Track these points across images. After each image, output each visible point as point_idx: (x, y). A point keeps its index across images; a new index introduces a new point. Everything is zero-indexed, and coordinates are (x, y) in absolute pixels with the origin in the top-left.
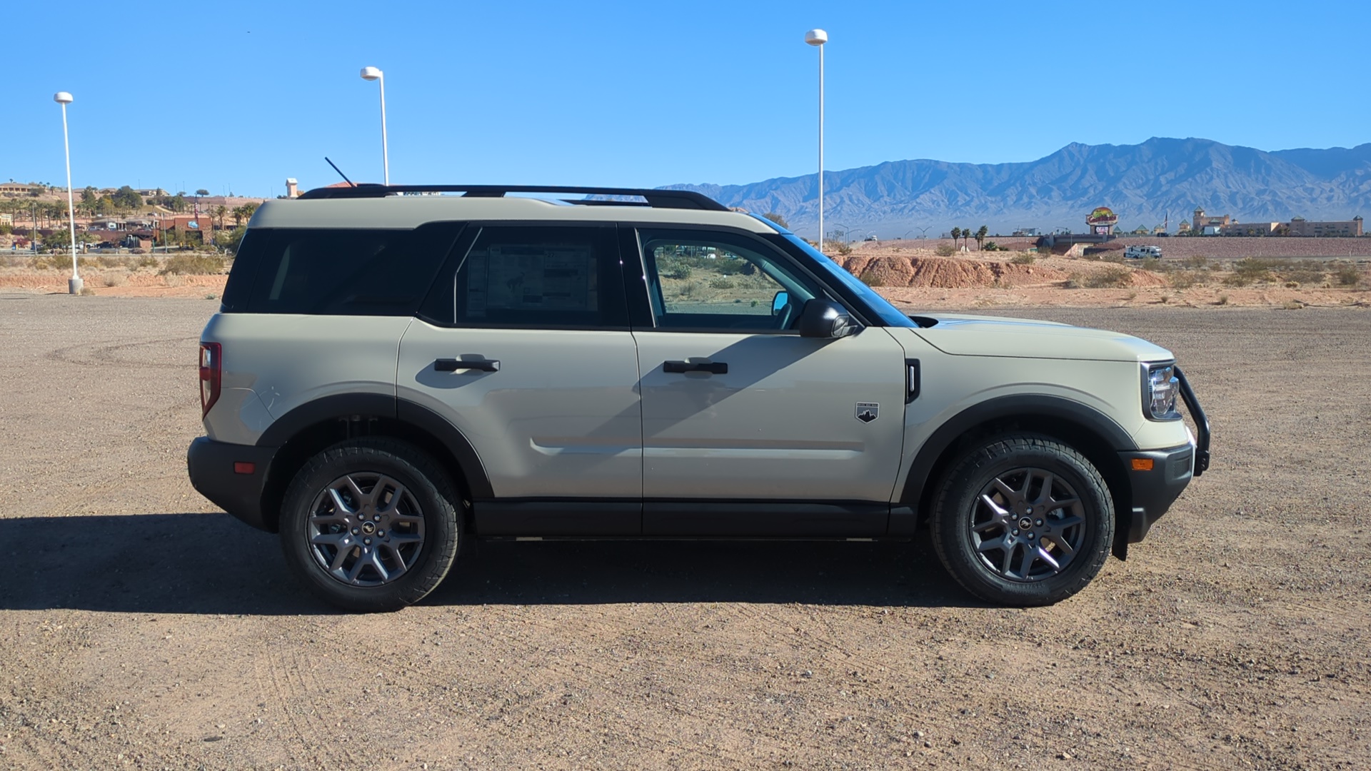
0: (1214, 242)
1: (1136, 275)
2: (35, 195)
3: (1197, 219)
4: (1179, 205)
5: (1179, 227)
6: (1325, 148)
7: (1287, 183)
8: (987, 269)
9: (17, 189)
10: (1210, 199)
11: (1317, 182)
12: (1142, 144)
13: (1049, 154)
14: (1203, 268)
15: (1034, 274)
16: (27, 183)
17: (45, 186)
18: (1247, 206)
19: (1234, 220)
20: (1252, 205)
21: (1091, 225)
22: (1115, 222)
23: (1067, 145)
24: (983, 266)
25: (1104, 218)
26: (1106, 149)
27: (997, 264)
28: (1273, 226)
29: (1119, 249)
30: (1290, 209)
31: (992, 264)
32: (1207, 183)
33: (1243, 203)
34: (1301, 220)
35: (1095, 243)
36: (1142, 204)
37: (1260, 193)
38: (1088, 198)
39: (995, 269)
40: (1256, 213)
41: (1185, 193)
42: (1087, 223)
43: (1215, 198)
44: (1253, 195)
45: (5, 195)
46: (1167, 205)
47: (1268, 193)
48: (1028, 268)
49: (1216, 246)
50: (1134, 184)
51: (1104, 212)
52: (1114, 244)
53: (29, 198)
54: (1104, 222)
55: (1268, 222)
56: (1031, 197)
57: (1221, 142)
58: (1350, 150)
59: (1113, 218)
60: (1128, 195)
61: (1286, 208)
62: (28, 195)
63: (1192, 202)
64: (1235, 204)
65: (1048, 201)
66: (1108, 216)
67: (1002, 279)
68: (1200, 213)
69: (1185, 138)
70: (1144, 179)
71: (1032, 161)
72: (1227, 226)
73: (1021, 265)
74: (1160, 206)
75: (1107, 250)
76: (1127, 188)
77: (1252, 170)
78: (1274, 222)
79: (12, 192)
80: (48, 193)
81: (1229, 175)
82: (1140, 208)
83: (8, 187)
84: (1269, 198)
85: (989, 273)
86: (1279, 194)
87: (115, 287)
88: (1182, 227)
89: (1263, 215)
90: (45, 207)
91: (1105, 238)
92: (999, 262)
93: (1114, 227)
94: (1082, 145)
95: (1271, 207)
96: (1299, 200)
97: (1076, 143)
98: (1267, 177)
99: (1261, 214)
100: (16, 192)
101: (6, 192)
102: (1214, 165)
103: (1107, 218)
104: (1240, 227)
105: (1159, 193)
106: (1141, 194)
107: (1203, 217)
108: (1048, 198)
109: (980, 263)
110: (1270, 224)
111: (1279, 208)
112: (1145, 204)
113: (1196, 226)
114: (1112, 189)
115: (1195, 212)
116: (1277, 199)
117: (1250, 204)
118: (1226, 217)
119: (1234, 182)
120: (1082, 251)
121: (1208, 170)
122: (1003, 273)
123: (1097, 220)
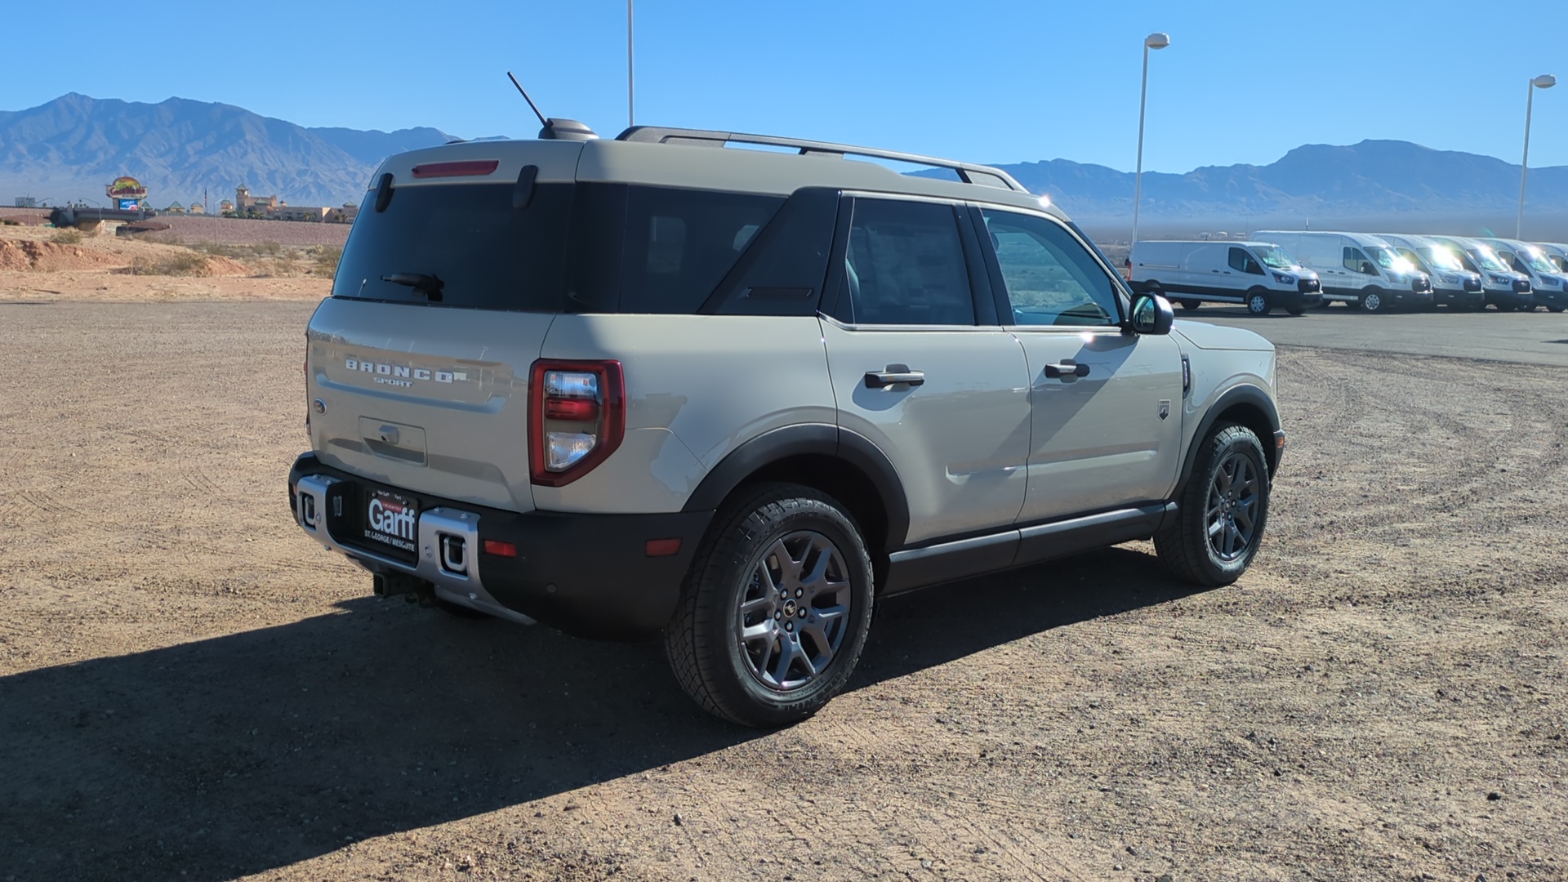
0: (274, 226)
1: (213, 261)
3: (241, 198)
4: (212, 180)
5: (220, 206)
6: (365, 130)
7: (329, 166)
8: (18, 248)
10: (247, 177)
11: (359, 166)
12: (160, 104)
13: (40, 104)
14: (277, 255)
15: (85, 258)
18: (288, 187)
19: (282, 202)
20: (293, 186)
21: (114, 198)
22: (143, 195)
23: (63, 94)
24: (10, 245)
25: (129, 190)
26: (115, 105)
27: (32, 243)
28: (325, 211)
29: (163, 229)
30: (334, 193)
31: (23, 242)
32: (241, 158)
33: (284, 182)
34: (353, 207)
35: (128, 221)
36: (167, 176)
37: (301, 173)
38: (98, 164)
39: (29, 248)
40: (298, 195)
41: (217, 167)
42: (109, 196)
43: (252, 175)
44: (294, 175)
46: (197, 179)
47: (309, 173)
48: (75, 249)
49: (277, 231)
50: (155, 151)
51: (128, 183)
52: (155, 224)
54: (129, 195)
55: (319, 206)
56: (20, 156)
57: (253, 112)
58: (389, 134)
59: (140, 191)
60: (149, 164)
61: (330, 192)
63: (227, 177)
64: (275, 184)
65: (44, 163)
66: (135, 188)
67: (40, 261)
68: (243, 191)
69: (213, 102)
70: (167, 146)
71: (17, 110)
72: (276, 208)
73: (65, 245)
74: (189, 179)
75: (147, 230)
76: (146, 156)
77: (290, 147)
78: (325, 207)
81: (266, 150)
82: (165, 180)
84: (311, 180)
85: (21, 254)
86: (322, 176)
88: (225, 206)
89: (306, 198)
91: (141, 215)
92: (34, 240)
93: (142, 201)
94: (84, 96)
95: (313, 190)
96: (342, 184)
97: (76, 94)
98: (307, 157)
99: (303, 197)
102: (248, 137)
103: (134, 190)
104: (290, 211)
105: (187, 165)
106: (165, 164)
107: (247, 196)
108: (44, 160)
109: (6, 241)
110: (321, 209)
111: (322, 192)
112: (170, 176)
113: (240, 206)
114: (128, 155)
115: (238, 190)
116: (319, 181)
117: (291, 185)
118: (273, 198)
119: (271, 159)
120: (115, 230)
121: (241, 142)
122: (41, 254)
123: (122, 191)
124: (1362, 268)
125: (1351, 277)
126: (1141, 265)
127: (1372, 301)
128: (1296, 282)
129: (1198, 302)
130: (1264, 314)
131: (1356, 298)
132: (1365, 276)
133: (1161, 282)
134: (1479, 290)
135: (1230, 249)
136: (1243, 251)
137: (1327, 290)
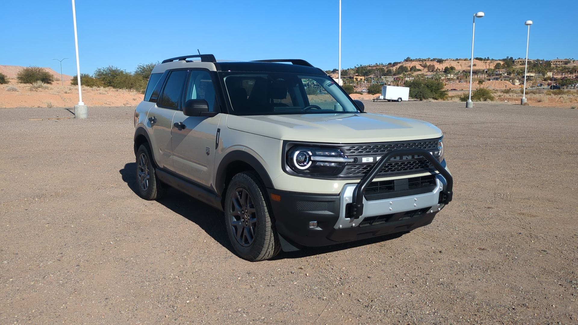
2: (566, 64)
9: (559, 62)
16: (564, 59)
17: (571, 60)
45: (554, 65)
53: (563, 65)
62: (563, 64)
79: (557, 63)
80: (572, 63)
83: (555, 61)
87: (541, 103)
90: (567, 69)
100: (558, 63)
101: (554, 63)
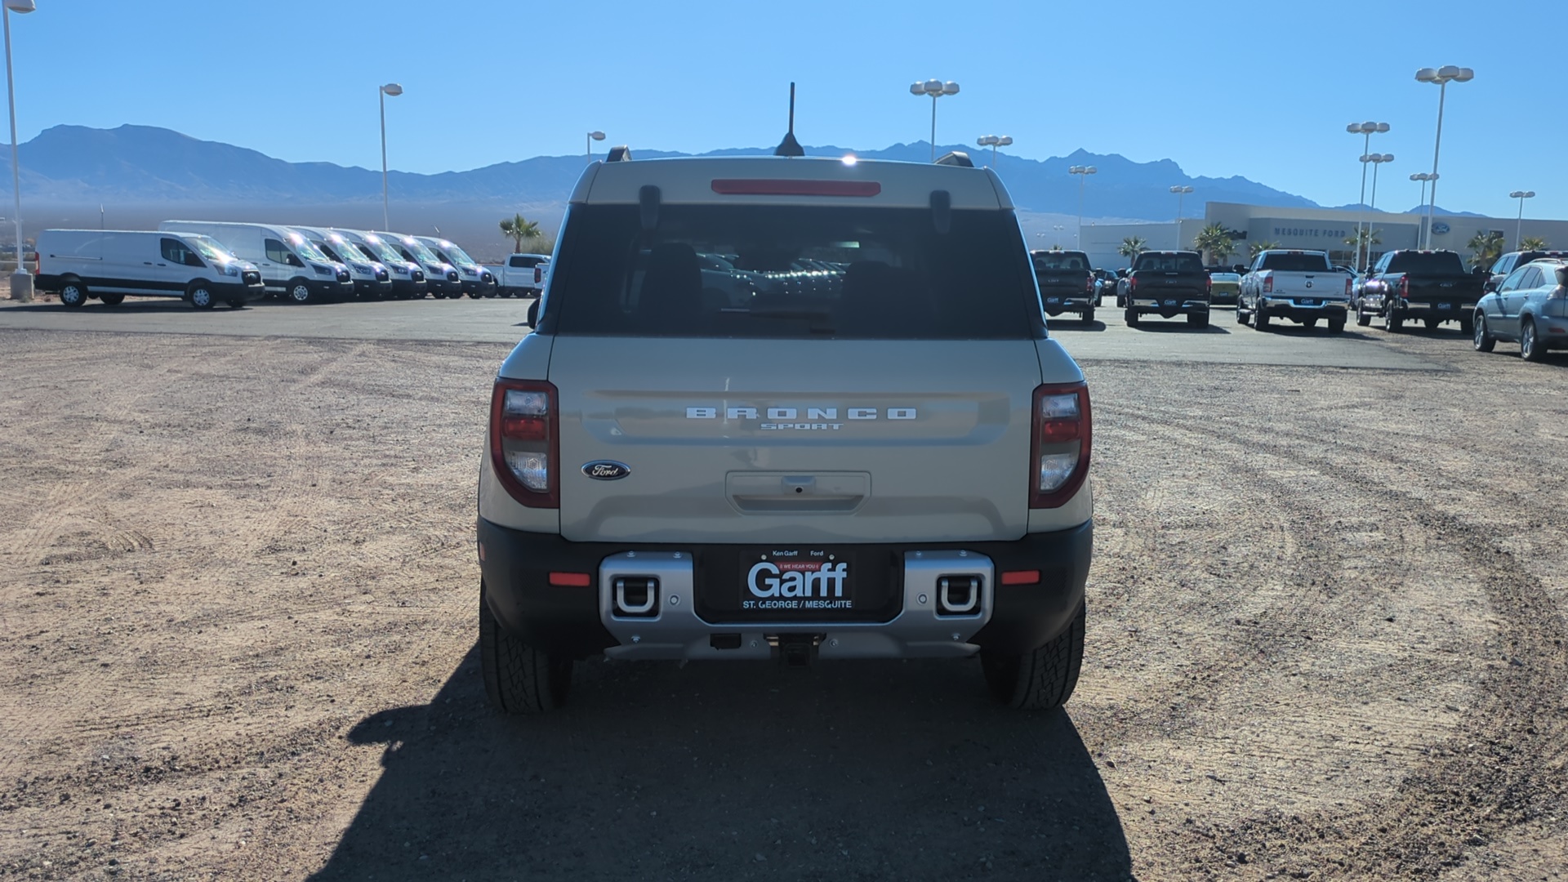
124: (287, 260)
125: (276, 269)
126: (52, 256)
127: (300, 292)
128: (240, 275)
129: (122, 296)
130: (208, 308)
131: (284, 289)
132: (290, 267)
133: (81, 275)
134: (387, 280)
135: (162, 240)
136: (178, 242)
137: (268, 283)
